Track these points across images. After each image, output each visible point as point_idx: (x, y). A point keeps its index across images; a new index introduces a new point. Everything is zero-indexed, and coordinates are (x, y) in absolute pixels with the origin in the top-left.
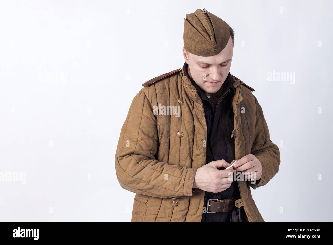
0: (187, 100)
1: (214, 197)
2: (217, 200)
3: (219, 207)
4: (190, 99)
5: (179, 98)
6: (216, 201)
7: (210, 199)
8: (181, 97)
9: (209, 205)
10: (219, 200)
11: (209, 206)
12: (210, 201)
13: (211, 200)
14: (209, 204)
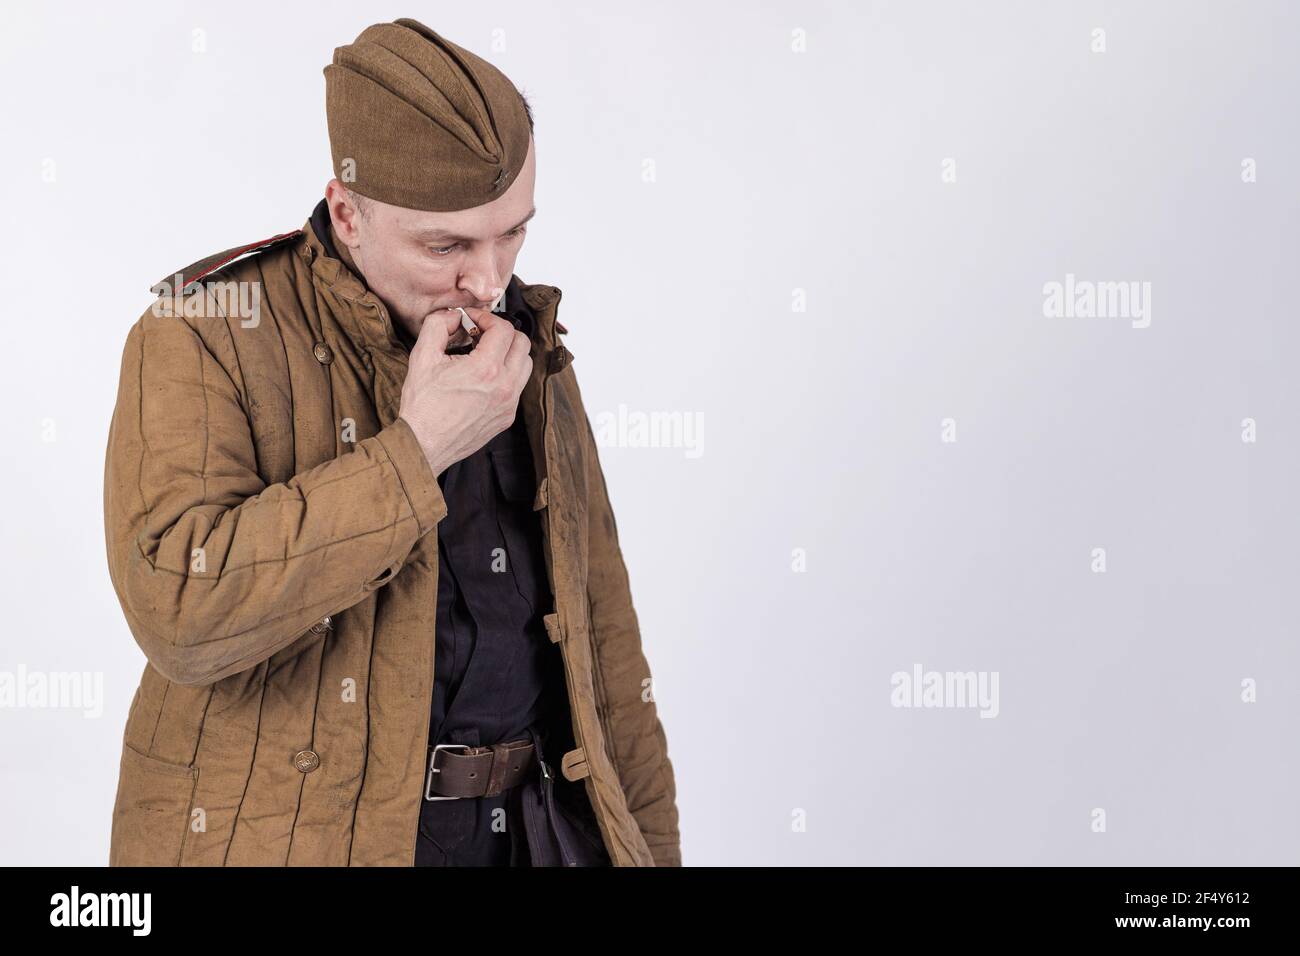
0: (346, 349)
1: (453, 736)
2: (462, 749)
3: (472, 775)
4: (357, 347)
5: (315, 343)
6: (461, 752)
7: (439, 747)
8: (320, 340)
9: (435, 770)
10: (472, 747)
11: (434, 774)
12: (439, 751)
13: (444, 749)
14: (435, 767)
